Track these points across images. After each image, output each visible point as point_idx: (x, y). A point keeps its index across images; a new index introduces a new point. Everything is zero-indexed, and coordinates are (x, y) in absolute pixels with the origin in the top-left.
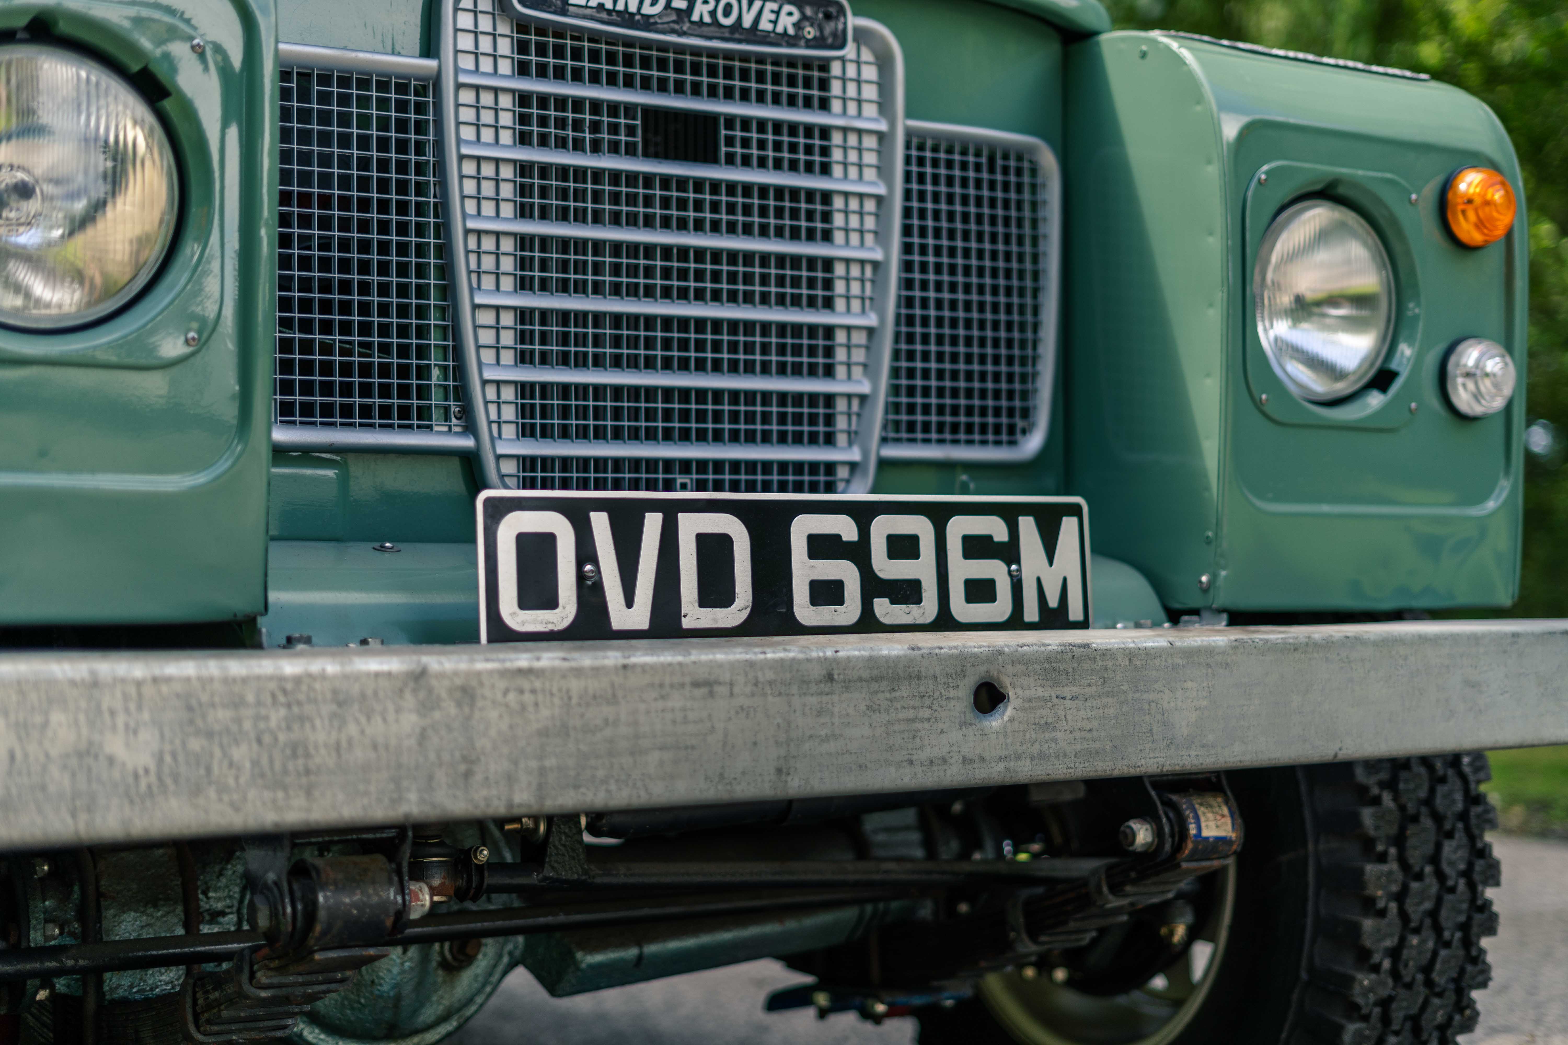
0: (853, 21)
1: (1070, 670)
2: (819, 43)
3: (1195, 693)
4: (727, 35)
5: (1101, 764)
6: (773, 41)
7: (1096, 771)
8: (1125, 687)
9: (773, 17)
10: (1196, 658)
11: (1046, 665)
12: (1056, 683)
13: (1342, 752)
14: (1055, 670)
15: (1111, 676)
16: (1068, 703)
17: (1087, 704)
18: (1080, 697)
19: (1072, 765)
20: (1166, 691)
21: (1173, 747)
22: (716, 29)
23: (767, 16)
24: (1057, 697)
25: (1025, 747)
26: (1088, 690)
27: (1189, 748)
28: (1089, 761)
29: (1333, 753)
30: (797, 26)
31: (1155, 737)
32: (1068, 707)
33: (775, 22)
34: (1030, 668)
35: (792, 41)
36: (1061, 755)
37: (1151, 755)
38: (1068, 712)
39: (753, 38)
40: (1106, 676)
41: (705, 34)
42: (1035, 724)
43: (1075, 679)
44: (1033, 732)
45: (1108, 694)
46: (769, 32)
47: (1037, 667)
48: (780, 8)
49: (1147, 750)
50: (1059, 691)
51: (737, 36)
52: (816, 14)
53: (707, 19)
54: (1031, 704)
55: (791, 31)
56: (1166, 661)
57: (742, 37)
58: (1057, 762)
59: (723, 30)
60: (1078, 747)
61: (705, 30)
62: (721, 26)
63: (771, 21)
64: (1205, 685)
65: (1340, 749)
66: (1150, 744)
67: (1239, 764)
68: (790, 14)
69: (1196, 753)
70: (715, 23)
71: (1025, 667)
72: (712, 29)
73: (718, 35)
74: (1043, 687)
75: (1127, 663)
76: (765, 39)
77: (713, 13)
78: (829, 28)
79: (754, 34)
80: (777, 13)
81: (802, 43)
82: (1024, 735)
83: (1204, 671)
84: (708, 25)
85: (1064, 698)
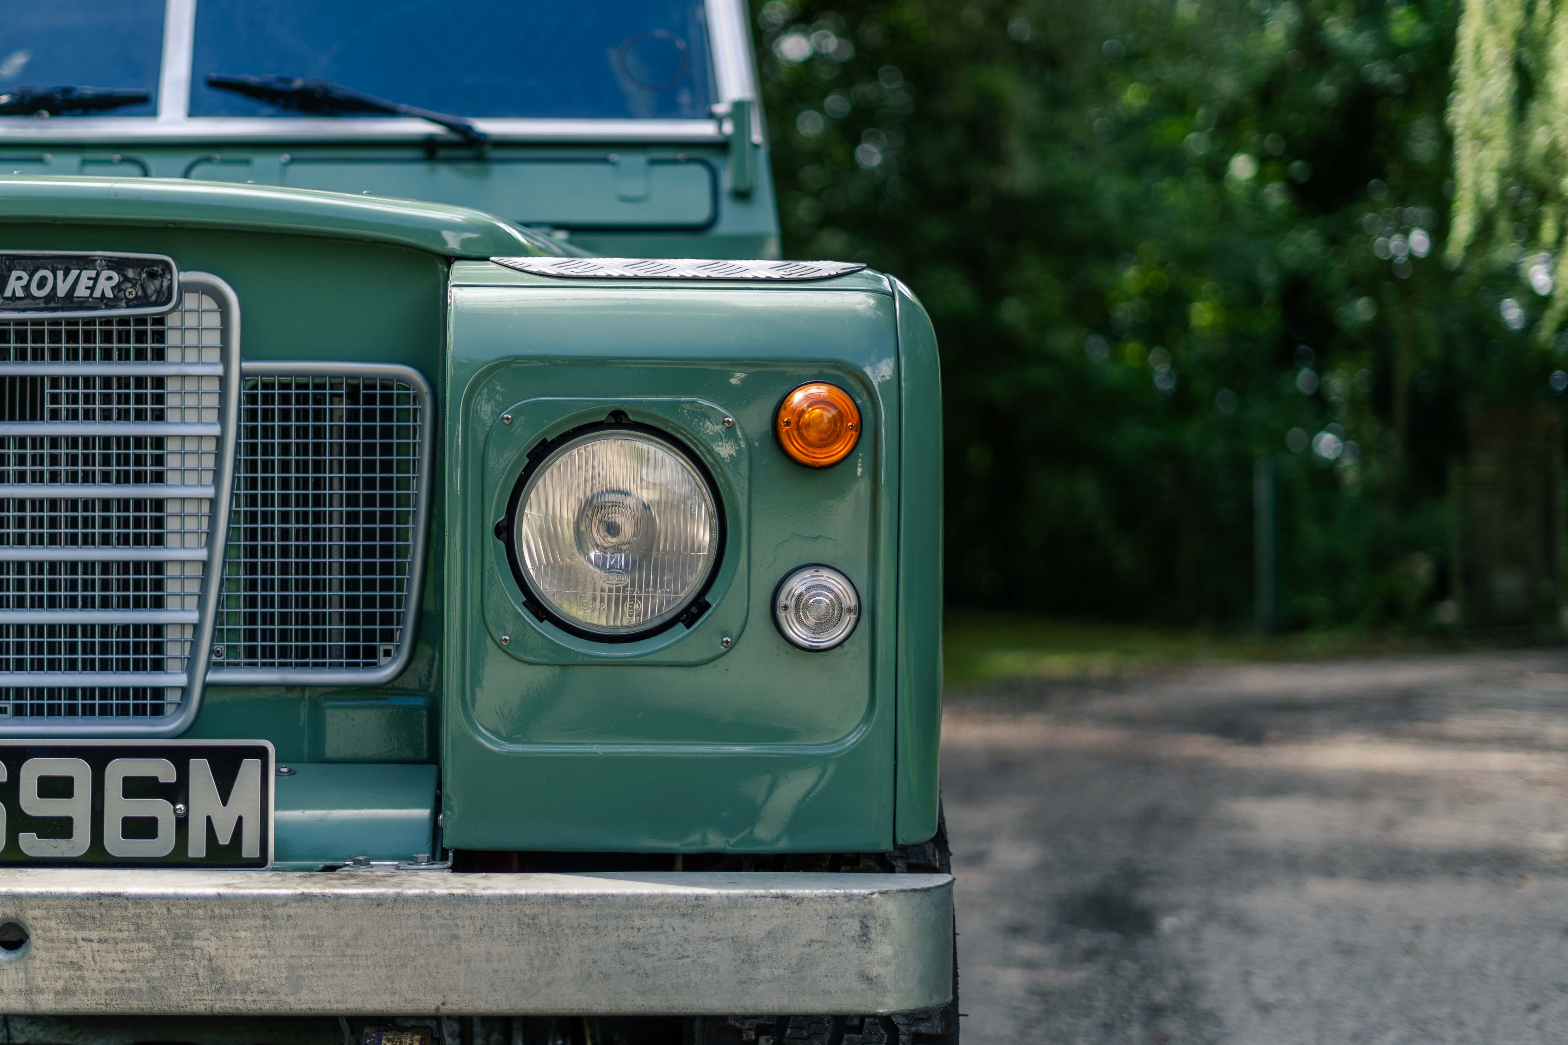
0: (180, 277)
1: (97, 916)
2: (143, 301)
3: (249, 943)
4: (42, 305)
5: (135, 1002)
6: (91, 305)
7: (131, 1008)
8: (163, 933)
9: (91, 283)
10: (249, 910)
11: (69, 911)
12: (81, 927)
13: (446, 1007)
14: (80, 915)
15: (146, 923)
16: (95, 945)
17: (118, 947)
18: (111, 941)
19: (103, 1002)
20: (213, 939)
21: (223, 992)
22: (32, 301)
23: (84, 282)
24: (83, 939)
25: (47, 982)
26: (118, 935)
27: (244, 993)
28: (122, 999)
29: (433, 1007)
30: (117, 288)
31: (201, 980)
32: (95, 949)
33: (92, 289)
34: (51, 912)
35: (110, 303)
36: (89, 992)
37: (197, 997)
38: (97, 954)
39: (70, 305)
40: (140, 922)
41: (18, 307)
42: (58, 963)
43: (104, 924)
44: (56, 970)
45: (142, 939)
46: (88, 298)
47: (60, 912)
48: (98, 275)
49: (192, 993)
50: (86, 934)
51: (52, 305)
52: (140, 275)
53: (20, 293)
54: (53, 945)
55: (109, 294)
56: (212, 911)
57: (59, 305)
58: (84, 998)
59: (37, 301)
60: (108, 986)
61: (19, 304)
62: (35, 298)
63: (87, 288)
64: (262, 934)
65: (443, 1004)
66: (195, 987)
67: (308, 1011)
68: (109, 278)
69: (253, 998)
70: (29, 295)
71: (45, 912)
72: (27, 301)
73: (33, 306)
74: (67, 930)
75: (165, 912)
76: (82, 305)
77: (26, 288)
78: (152, 287)
79: (70, 301)
80: (95, 280)
81: (123, 304)
82: (47, 972)
83: (261, 922)
84: (20, 299)
85: (92, 941)
